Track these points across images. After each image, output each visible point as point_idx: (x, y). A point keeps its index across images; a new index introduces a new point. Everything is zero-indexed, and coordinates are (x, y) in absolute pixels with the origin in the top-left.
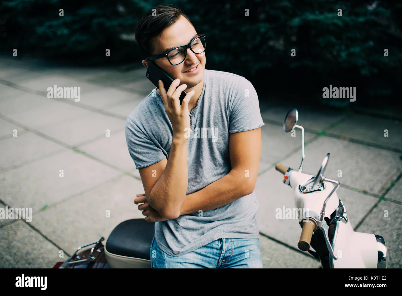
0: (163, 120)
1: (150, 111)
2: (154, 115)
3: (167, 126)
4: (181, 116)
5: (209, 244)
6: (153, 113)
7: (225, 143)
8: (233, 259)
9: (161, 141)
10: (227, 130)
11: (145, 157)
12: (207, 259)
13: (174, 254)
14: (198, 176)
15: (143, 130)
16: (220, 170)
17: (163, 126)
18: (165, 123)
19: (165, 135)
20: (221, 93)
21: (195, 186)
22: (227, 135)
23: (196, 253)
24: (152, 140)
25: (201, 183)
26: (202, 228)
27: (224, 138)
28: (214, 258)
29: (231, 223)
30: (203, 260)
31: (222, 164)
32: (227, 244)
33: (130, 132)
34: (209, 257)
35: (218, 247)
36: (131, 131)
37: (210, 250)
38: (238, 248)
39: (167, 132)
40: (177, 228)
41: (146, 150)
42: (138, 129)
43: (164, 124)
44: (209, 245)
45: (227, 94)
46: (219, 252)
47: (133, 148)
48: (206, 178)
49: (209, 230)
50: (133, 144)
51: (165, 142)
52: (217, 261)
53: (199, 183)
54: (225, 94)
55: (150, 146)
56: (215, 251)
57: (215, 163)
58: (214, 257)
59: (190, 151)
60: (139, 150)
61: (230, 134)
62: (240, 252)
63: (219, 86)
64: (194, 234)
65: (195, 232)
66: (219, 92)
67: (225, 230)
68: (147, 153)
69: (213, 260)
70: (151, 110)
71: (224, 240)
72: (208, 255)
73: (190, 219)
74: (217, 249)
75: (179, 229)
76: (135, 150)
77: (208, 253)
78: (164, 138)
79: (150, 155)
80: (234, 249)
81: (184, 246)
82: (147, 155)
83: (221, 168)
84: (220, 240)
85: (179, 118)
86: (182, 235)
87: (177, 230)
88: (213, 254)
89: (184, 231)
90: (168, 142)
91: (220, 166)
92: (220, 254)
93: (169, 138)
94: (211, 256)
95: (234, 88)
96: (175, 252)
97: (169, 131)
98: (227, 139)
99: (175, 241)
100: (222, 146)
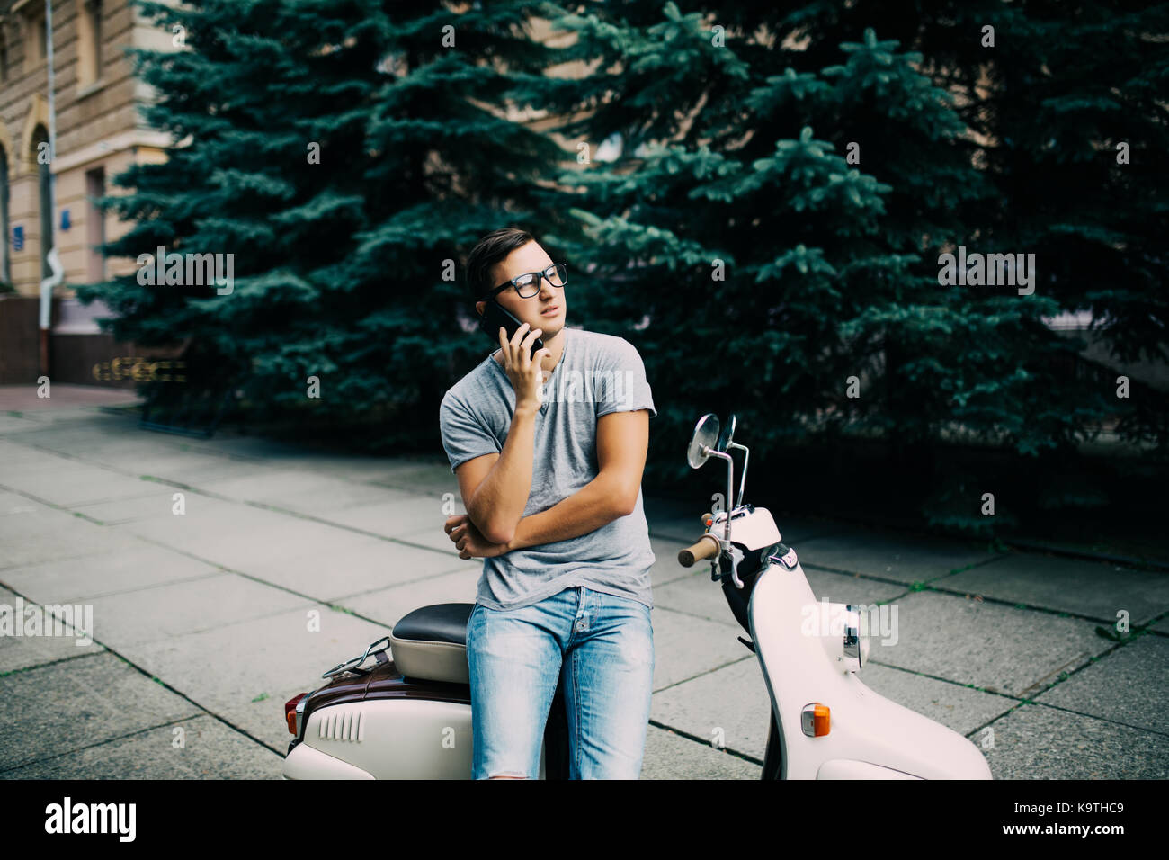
0: (498, 397)
1: (480, 384)
2: (486, 390)
3: (503, 404)
4: (530, 373)
5: (558, 594)
6: (485, 386)
7: (590, 433)
8: (599, 625)
9: (494, 427)
10: (593, 412)
11: (468, 446)
12: (556, 619)
13: (502, 606)
14: (547, 485)
15: (467, 407)
16: (582, 478)
17: (498, 405)
18: (501, 400)
19: (501, 417)
20: (588, 358)
21: (542, 501)
22: (593, 421)
23: (538, 608)
24: (480, 424)
25: (551, 497)
26: (549, 570)
27: (589, 425)
28: (566, 618)
29: (599, 568)
30: (548, 621)
31: (586, 469)
32: (589, 598)
33: (448, 411)
34: (558, 616)
35: (573, 600)
36: (449, 408)
37: (560, 605)
38: (608, 608)
39: (503, 413)
40: (508, 570)
41: (470, 436)
42: (460, 406)
43: (499, 402)
44: (559, 597)
45: (595, 359)
46: (574, 608)
47: (450, 434)
48: (557, 489)
49: (560, 574)
50: (450, 428)
51: (498, 429)
52: (571, 623)
53: (547, 496)
54: (591, 359)
55: (477, 430)
56: (568, 607)
57: (574, 467)
58: (567, 616)
59: (537, 445)
60: (460, 436)
61: (597, 419)
62: (611, 615)
63: (585, 349)
64: (537, 580)
65: (538, 577)
66: (584, 358)
67: (588, 577)
68: (470, 440)
69: (564, 620)
70: (482, 382)
71: (583, 590)
72: (556, 612)
73: (530, 557)
74: (571, 604)
75: (512, 573)
76: (453, 436)
77: (557, 609)
78: (498, 421)
79: (476, 444)
80: (601, 608)
81: (518, 595)
82: (471, 443)
83: (583, 475)
84: (577, 589)
85: (527, 376)
86: (517, 580)
87: (510, 575)
88: (565, 612)
89: (521, 576)
90: (504, 428)
91: (583, 471)
92: (576, 612)
93: (505, 422)
94: (562, 614)
95: (603, 355)
96: (503, 603)
97: (507, 413)
98: (593, 426)
99: (505, 589)
100: (586, 439)
